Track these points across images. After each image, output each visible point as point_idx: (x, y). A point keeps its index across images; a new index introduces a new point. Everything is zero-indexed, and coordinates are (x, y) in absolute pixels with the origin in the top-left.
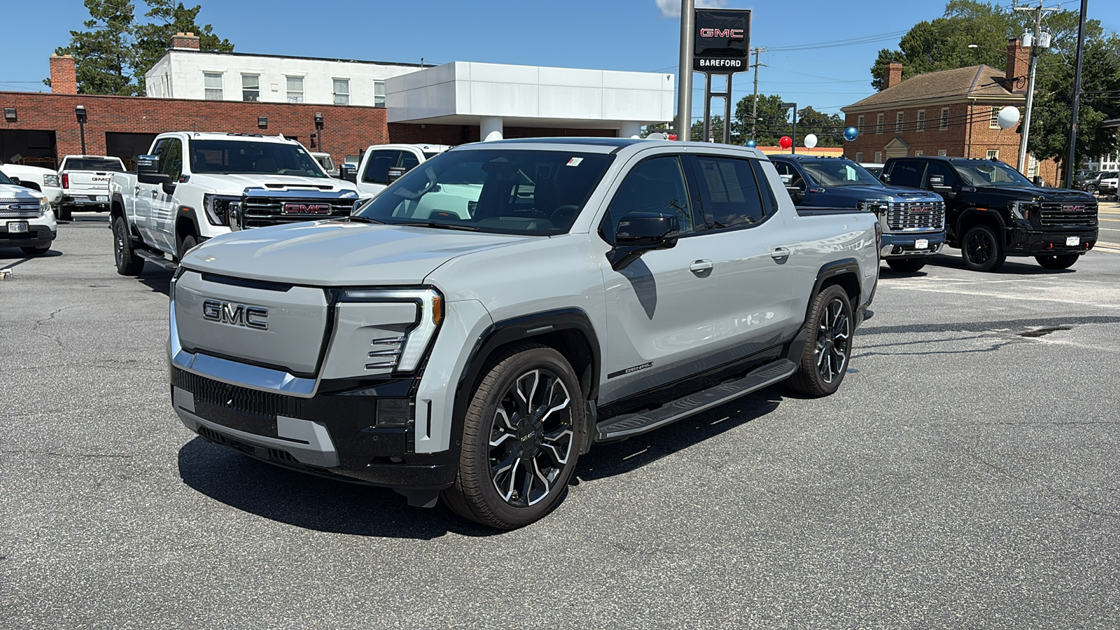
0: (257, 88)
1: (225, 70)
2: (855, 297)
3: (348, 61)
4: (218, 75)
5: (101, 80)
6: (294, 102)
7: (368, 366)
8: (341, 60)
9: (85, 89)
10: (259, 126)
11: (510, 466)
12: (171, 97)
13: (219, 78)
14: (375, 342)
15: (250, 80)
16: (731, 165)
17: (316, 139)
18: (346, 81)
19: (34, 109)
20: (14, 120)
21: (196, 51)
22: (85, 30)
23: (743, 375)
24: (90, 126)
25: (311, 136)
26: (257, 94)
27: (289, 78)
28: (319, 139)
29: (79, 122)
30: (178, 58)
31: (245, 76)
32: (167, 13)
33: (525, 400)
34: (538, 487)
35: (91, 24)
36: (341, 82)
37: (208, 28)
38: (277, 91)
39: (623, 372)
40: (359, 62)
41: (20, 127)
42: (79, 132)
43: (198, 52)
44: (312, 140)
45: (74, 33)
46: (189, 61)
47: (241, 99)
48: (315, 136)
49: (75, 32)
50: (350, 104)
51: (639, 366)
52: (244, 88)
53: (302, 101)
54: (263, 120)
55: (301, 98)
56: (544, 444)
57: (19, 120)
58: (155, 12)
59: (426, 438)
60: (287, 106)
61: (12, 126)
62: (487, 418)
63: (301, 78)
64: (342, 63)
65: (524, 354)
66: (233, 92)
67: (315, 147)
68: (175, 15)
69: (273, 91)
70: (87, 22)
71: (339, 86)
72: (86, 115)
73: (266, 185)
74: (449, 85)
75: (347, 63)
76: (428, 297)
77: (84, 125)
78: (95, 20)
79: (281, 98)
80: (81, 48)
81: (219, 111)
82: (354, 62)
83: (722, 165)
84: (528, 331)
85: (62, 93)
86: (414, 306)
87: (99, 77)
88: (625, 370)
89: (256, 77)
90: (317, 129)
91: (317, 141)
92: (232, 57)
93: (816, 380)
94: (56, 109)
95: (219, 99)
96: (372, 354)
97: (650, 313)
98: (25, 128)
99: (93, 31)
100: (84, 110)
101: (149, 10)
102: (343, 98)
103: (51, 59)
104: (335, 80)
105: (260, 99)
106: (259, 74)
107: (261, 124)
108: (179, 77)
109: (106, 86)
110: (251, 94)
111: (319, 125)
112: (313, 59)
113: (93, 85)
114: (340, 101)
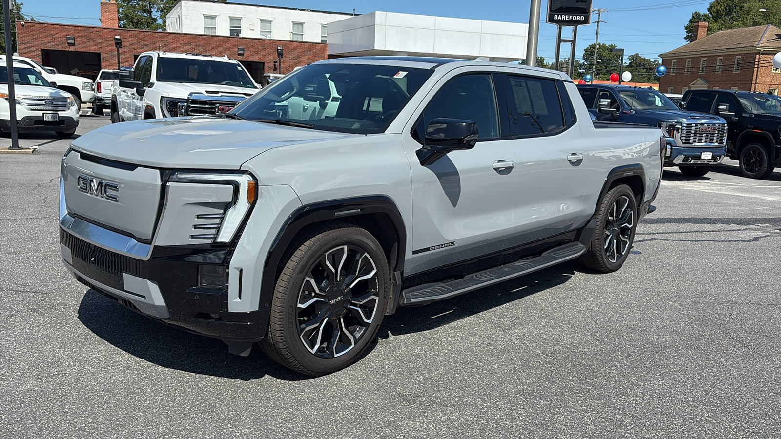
0: (240, 27)
1: (218, 14)
2: (640, 195)
3: (304, 10)
4: (213, 17)
5: (138, 20)
6: (265, 38)
7: (193, 237)
8: (299, 9)
9: (127, 26)
10: (238, 54)
11: (317, 325)
12: (181, 32)
13: (214, 20)
14: (199, 217)
15: (235, 22)
16: (538, 84)
17: (277, 65)
18: (302, 24)
19: (87, 37)
20: (73, 44)
23: (539, 253)
24: (124, 50)
25: (274, 62)
26: (240, 32)
27: (262, 21)
28: (280, 65)
29: (116, 47)
30: (186, 5)
31: (232, 19)
33: (334, 270)
34: (344, 342)
36: (298, 25)
38: (253, 30)
39: (427, 249)
40: (311, 11)
41: (77, 50)
42: (116, 54)
44: (275, 65)
46: (194, 7)
47: (229, 35)
48: (277, 62)
50: (304, 41)
51: (442, 245)
52: (231, 27)
53: (271, 37)
54: (241, 50)
55: (270, 36)
56: (351, 307)
57: (76, 44)
59: (238, 300)
60: (258, 40)
61: (72, 49)
62: (295, 285)
63: (271, 21)
64: (299, 12)
65: (333, 232)
66: (223, 30)
67: (276, 70)
69: (250, 30)
71: (296, 28)
72: (121, 43)
73: (206, 91)
74: (371, 28)
75: (302, 12)
76: (244, 181)
77: (120, 49)
79: (256, 34)
81: (211, 43)
82: (308, 11)
83: (530, 83)
84: (336, 214)
85: (108, 27)
86: (231, 188)
87: (136, 18)
88: (429, 248)
89: (239, 19)
90: (279, 57)
91: (278, 66)
92: (223, 5)
93: (602, 260)
94: (101, 38)
95: (213, 34)
96: (196, 227)
97: (454, 204)
98: (80, 50)
100: (120, 39)
102: (299, 36)
103: (101, 3)
104: (294, 23)
105: (241, 35)
106: (242, 18)
107: (240, 52)
108: (187, 18)
109: (140, 24)
110: (235, 32)
111: (280, 54)
112: (279, 8)
113: (132, 23)
114: (297, 38)
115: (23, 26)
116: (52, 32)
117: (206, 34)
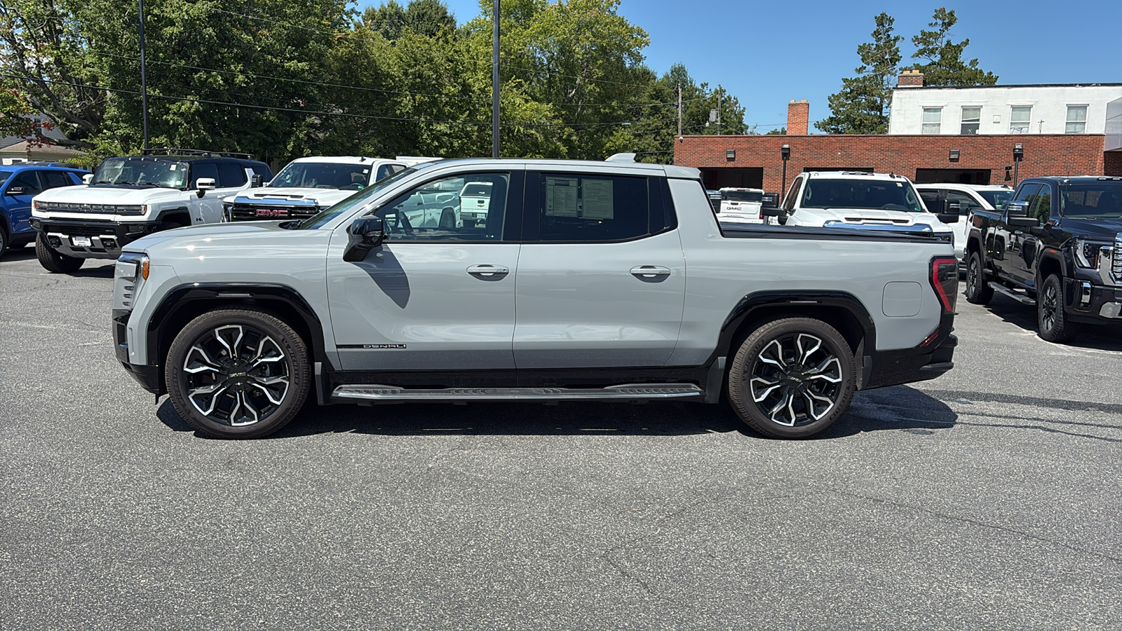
0: (978, 120)
1: (946, 104)
3: (1088, 85)
4: (937, 109)
5: (861, 120)
6: (1018, 133)
8: (1080, 85)
10: (950, 159)
13: (939, 113)
15: (971, 113)
17: (1012, 172)
18: (1085, 107)
19: (749, 149)
20: (733, 159)
21: (918, 88)
22: (855, 76)
24: (792, 162)
25: (1006, 168)
26: (977, 126)
27: (1014, 108)
28: (1016, 171)
29: (783, 159)
30: (900, 96)
31: (965, 109)
32: (932, 52)
35: (860, 70)
36: (1078, 109)
37: (974, 62)
38: (999, 122)
40: (1103, 85)
41: (736, 166)
42: (782, 168)
43: (920, 88)
44: (1008, 173)
45: (845, 80)
46: (909, 98)
47: (959, 133)
48: (1010, 168)
49: (847, 79)
52: (963, 121)
54: (954, 153)
55: (1026, 129)
57: (736, 159)
58: (921, 52)
61: (731, 165)
63: (1029, 108)
66: (951, 126)
67: (1010, 179)
68: (941, 53)
69: (994, 123)
70: (858, 68)
71: (1075, 114)
72: (789, 153)
75: (1087, 88)
77: (787, 162)
78: (865, 65)
79: (1003, 129)
80: (850, 93)
81: (911, 145)
82: (1097, 85)
84: (220, 295)
89: (978, 109)
90: (1015, 160)
91: (1013, 173)
92: (955, 90)
94: (766, 149)
95: (937, 134)
98: (740, 166)
99: (861, 76)
100: (789, 149)
101: (916, 50)
102: (1079, 126)
103: (789, 105)
104: (1071, 107)
105: (979, 132)
106: (982, 106)
107: (952, 157)
108: (899, 114)
110: (969, 128)
111: (1018, 156)
114: (1071, 130)
115: (681, 141)
116: (711, 147)
117: (924, 134)
